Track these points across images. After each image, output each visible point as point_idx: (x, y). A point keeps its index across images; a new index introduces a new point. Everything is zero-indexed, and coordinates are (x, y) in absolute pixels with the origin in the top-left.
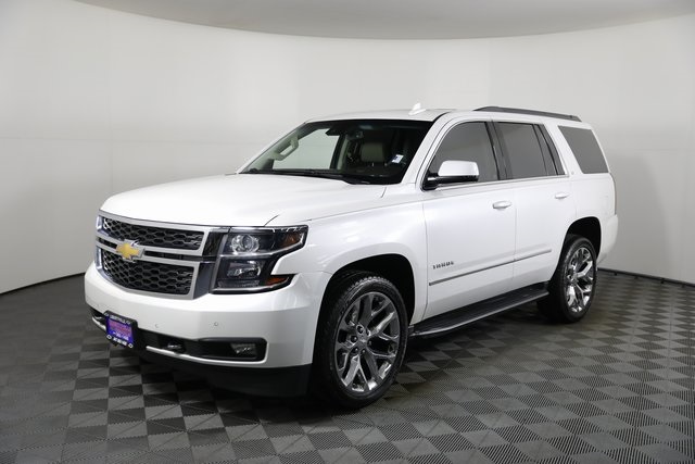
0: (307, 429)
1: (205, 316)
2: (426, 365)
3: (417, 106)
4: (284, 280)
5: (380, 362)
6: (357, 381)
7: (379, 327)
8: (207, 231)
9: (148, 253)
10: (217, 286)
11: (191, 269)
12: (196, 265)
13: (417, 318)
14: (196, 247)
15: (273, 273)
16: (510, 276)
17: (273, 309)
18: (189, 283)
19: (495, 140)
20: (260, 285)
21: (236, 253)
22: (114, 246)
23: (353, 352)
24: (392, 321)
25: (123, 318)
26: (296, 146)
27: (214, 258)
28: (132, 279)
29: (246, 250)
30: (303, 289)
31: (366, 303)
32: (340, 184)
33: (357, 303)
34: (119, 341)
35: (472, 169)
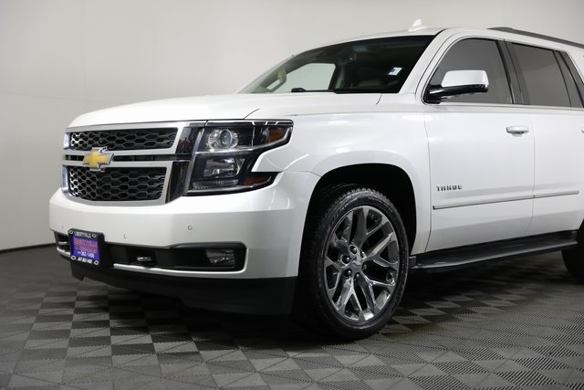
0: (291, 354)
1: (178, 218)
2: (435, 309)
3: (418, 23)
4: (265, 179)
5: (378, 290)
6: (350, 307)
7: (378, 249)
8: (181, 127)
9: (116, 159)
10: (191, 187)
11: (163, 170)
12: (168, 165)
13: (420, 247)
14: (169, 145)
15: (254, 169)
16: (530, 214)
17: (252, 210)
18: (160, 188)
19: (512, 76)
20: (238, 184)
21: (212, 151)
22: (81, 158)
23: (346, 274)
24: (391, 244)
25: (88, 232)
26: (284, 80)
27: (189, 157)
28: (99, 191)
29: (223, 146)
30: (288, 189)
31: (359, 218)
32: (333, 95)
33: (350, 216)
34: (84, 260)
35: (481, 78)
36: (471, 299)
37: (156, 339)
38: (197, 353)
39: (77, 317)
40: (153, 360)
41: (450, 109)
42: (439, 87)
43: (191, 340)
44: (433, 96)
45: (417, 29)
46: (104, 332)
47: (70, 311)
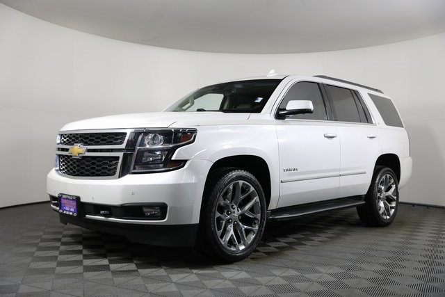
0: (194, 271)
1: (126, 187)
2: (282, 242)
3: (272, 71)
4: (180, 164)
5: (248, 232)
6: (231, 242)
7: (247, 207)
8: (129, 132)
9: (89, 151)
10: (134, 169)
11: (117, 158)
12: (121, 155)
13: (273, 205)
14: (121, 143)
15: (173, 158)
16: (338, 186)
17: (171, 183)
18: (116, 169)
19: (327, 103)
20: (164, 167)
21: (148, 146)
22: (67, 150)
23: (228, 222)
24: (256, 203)
25: (70, 196)
26: (193, 104)
27: (134, 150)
28: (78, 170)
29: (154, 144)
30: (194, 170)
31: (237, 188)
32: (221, 113)
33: (231, 187)
34: (67, 213)
35: (309, 105)
36: (303, 236)
37: (111, 262)
38: (136, 271)
39: (63, 248)
40: (109, 275)
41: (291, 123)
42: (285, 110)
43: (133, 262)
44: (281, 115)
45: (271, 75)
46: (79, 257)
47: (58, 244)
